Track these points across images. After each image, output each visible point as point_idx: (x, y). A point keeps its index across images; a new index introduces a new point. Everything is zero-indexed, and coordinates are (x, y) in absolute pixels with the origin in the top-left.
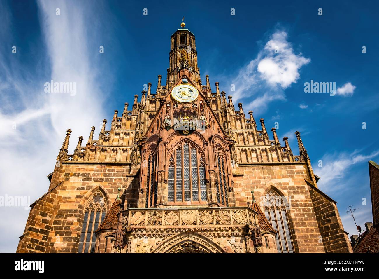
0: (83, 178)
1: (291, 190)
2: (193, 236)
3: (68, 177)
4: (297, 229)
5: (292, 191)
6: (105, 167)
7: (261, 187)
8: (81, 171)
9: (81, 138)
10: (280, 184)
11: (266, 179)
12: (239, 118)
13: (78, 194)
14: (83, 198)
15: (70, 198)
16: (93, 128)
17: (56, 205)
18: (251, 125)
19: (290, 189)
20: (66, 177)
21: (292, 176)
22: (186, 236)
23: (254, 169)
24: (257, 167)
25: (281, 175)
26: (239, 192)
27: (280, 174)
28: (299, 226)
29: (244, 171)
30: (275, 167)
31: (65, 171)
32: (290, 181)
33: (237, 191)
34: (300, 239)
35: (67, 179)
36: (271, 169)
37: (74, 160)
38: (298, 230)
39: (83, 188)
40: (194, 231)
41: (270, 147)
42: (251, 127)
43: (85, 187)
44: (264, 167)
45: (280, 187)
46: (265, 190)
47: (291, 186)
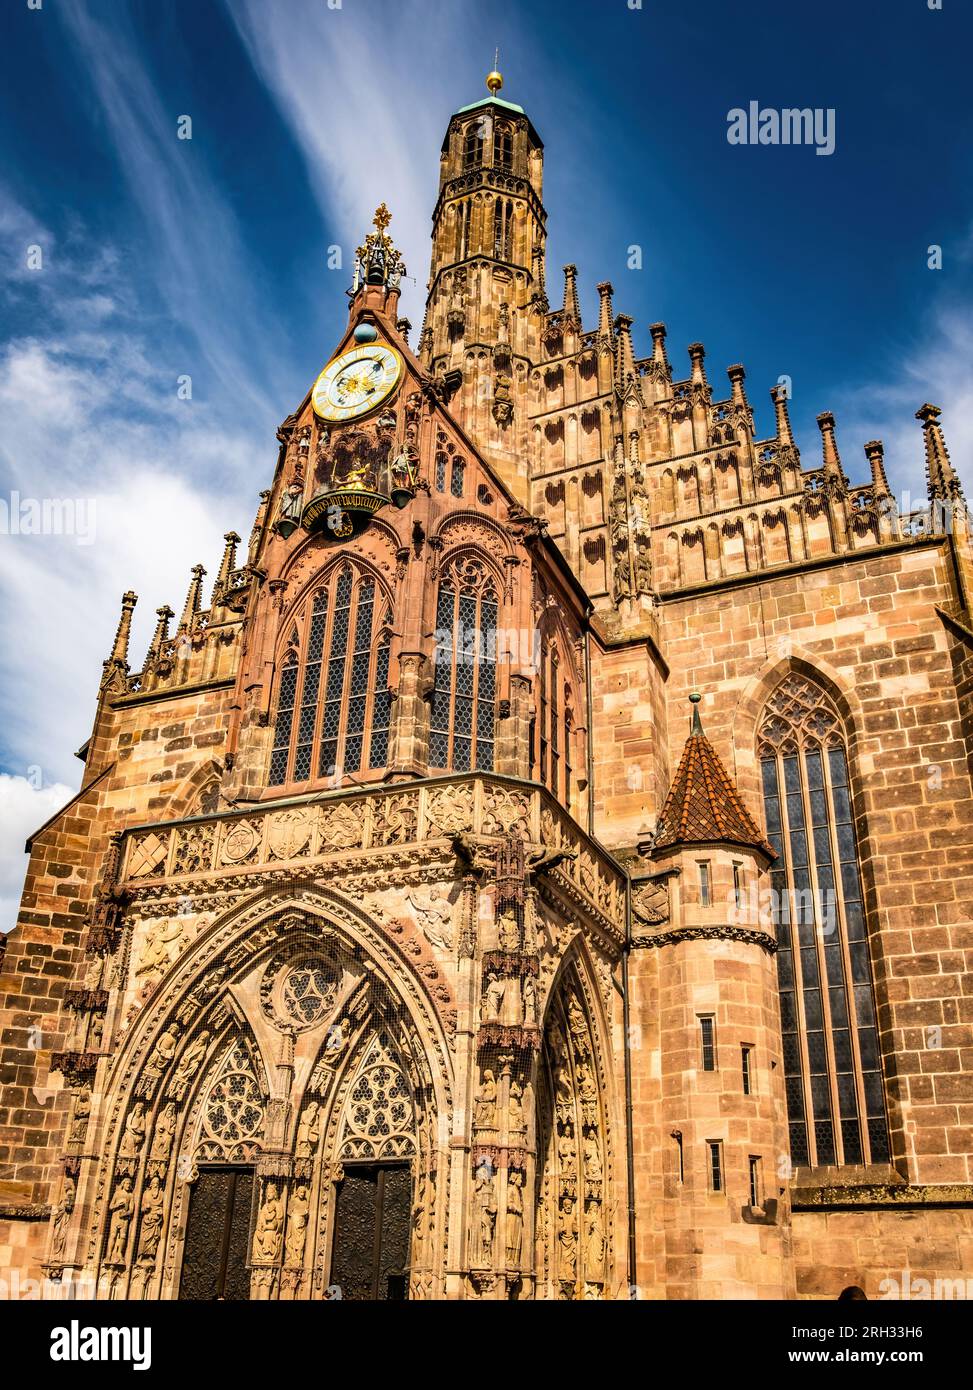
0: (167, 741)
1: (872, 663)
2: (306, 894)
3: (127, 747)
4: (879, 818)
5: (874, 664)
6: (227, 693)
7: (748, 671)
8: (162, 721)
9: (167, 613)
10: (827, 644)
11: (770, 633)
12: (682, 407)
13: (155, 795)
14: (169, 806)
15: (133, 811)
16: (200, 571)
17: (99, 838)
18: (729, 426)
19: (865, 658)
20: (123, 748)
21: (879, 605)
22: (284, 898)
23: (725, 605)
24: (741, 591)
25: (835, 608)
26: (628, 705)
27: (831, 604)
28: (887, 806)
29: (686, 620)
30: (810, 578)
31: (119, 729)
32: (869, 627)
33: (622, 703)
34: (886, 857)
35: (127, 754)
36: (793, 589)
37: (144, 689)
38: (883, 819)
39: (168, 775)
40: (303, 876)
41: (797, 500)
42: (730, 435)
43: (173, 769)
44: (767, 586)
45: (826, 657)
46: (764, 680)
47: (871, 647)
